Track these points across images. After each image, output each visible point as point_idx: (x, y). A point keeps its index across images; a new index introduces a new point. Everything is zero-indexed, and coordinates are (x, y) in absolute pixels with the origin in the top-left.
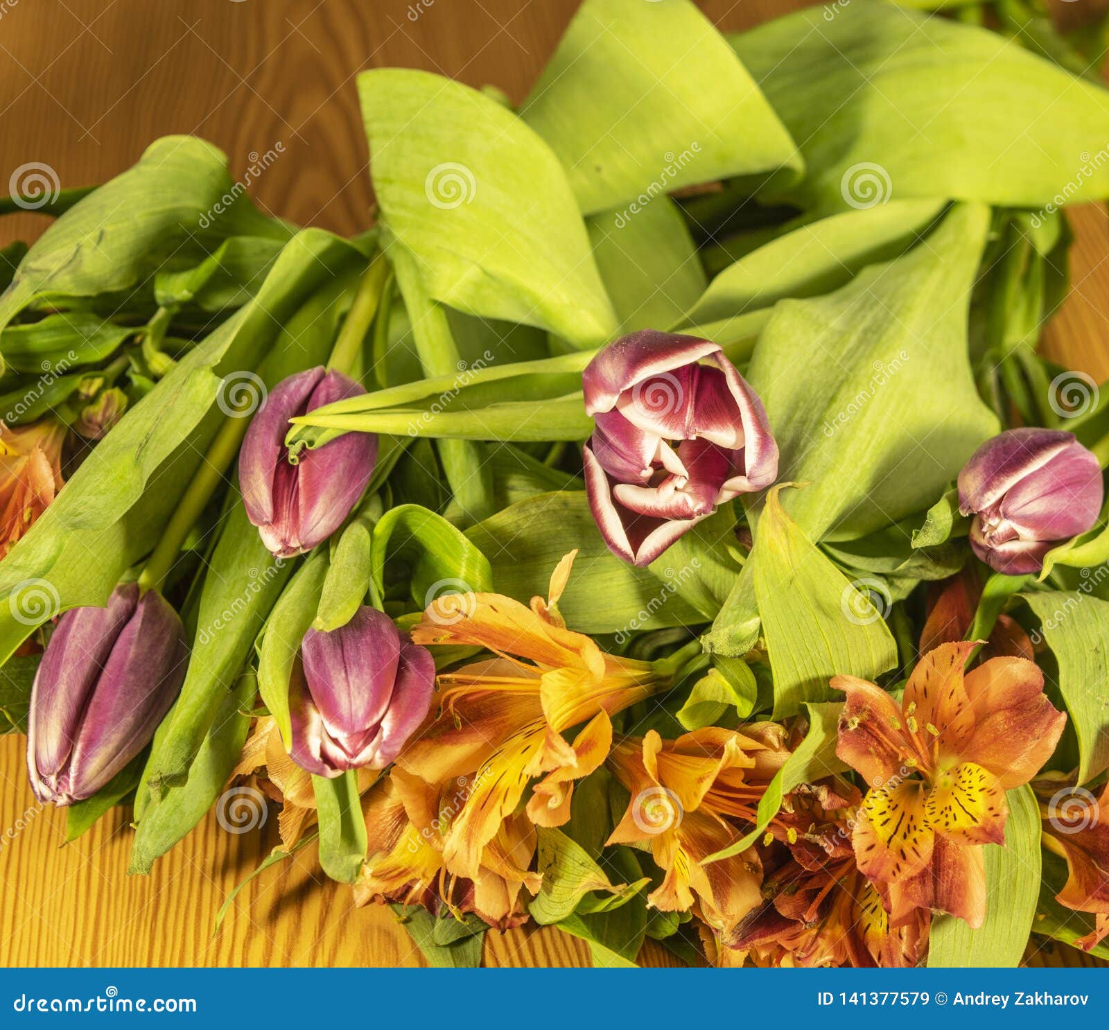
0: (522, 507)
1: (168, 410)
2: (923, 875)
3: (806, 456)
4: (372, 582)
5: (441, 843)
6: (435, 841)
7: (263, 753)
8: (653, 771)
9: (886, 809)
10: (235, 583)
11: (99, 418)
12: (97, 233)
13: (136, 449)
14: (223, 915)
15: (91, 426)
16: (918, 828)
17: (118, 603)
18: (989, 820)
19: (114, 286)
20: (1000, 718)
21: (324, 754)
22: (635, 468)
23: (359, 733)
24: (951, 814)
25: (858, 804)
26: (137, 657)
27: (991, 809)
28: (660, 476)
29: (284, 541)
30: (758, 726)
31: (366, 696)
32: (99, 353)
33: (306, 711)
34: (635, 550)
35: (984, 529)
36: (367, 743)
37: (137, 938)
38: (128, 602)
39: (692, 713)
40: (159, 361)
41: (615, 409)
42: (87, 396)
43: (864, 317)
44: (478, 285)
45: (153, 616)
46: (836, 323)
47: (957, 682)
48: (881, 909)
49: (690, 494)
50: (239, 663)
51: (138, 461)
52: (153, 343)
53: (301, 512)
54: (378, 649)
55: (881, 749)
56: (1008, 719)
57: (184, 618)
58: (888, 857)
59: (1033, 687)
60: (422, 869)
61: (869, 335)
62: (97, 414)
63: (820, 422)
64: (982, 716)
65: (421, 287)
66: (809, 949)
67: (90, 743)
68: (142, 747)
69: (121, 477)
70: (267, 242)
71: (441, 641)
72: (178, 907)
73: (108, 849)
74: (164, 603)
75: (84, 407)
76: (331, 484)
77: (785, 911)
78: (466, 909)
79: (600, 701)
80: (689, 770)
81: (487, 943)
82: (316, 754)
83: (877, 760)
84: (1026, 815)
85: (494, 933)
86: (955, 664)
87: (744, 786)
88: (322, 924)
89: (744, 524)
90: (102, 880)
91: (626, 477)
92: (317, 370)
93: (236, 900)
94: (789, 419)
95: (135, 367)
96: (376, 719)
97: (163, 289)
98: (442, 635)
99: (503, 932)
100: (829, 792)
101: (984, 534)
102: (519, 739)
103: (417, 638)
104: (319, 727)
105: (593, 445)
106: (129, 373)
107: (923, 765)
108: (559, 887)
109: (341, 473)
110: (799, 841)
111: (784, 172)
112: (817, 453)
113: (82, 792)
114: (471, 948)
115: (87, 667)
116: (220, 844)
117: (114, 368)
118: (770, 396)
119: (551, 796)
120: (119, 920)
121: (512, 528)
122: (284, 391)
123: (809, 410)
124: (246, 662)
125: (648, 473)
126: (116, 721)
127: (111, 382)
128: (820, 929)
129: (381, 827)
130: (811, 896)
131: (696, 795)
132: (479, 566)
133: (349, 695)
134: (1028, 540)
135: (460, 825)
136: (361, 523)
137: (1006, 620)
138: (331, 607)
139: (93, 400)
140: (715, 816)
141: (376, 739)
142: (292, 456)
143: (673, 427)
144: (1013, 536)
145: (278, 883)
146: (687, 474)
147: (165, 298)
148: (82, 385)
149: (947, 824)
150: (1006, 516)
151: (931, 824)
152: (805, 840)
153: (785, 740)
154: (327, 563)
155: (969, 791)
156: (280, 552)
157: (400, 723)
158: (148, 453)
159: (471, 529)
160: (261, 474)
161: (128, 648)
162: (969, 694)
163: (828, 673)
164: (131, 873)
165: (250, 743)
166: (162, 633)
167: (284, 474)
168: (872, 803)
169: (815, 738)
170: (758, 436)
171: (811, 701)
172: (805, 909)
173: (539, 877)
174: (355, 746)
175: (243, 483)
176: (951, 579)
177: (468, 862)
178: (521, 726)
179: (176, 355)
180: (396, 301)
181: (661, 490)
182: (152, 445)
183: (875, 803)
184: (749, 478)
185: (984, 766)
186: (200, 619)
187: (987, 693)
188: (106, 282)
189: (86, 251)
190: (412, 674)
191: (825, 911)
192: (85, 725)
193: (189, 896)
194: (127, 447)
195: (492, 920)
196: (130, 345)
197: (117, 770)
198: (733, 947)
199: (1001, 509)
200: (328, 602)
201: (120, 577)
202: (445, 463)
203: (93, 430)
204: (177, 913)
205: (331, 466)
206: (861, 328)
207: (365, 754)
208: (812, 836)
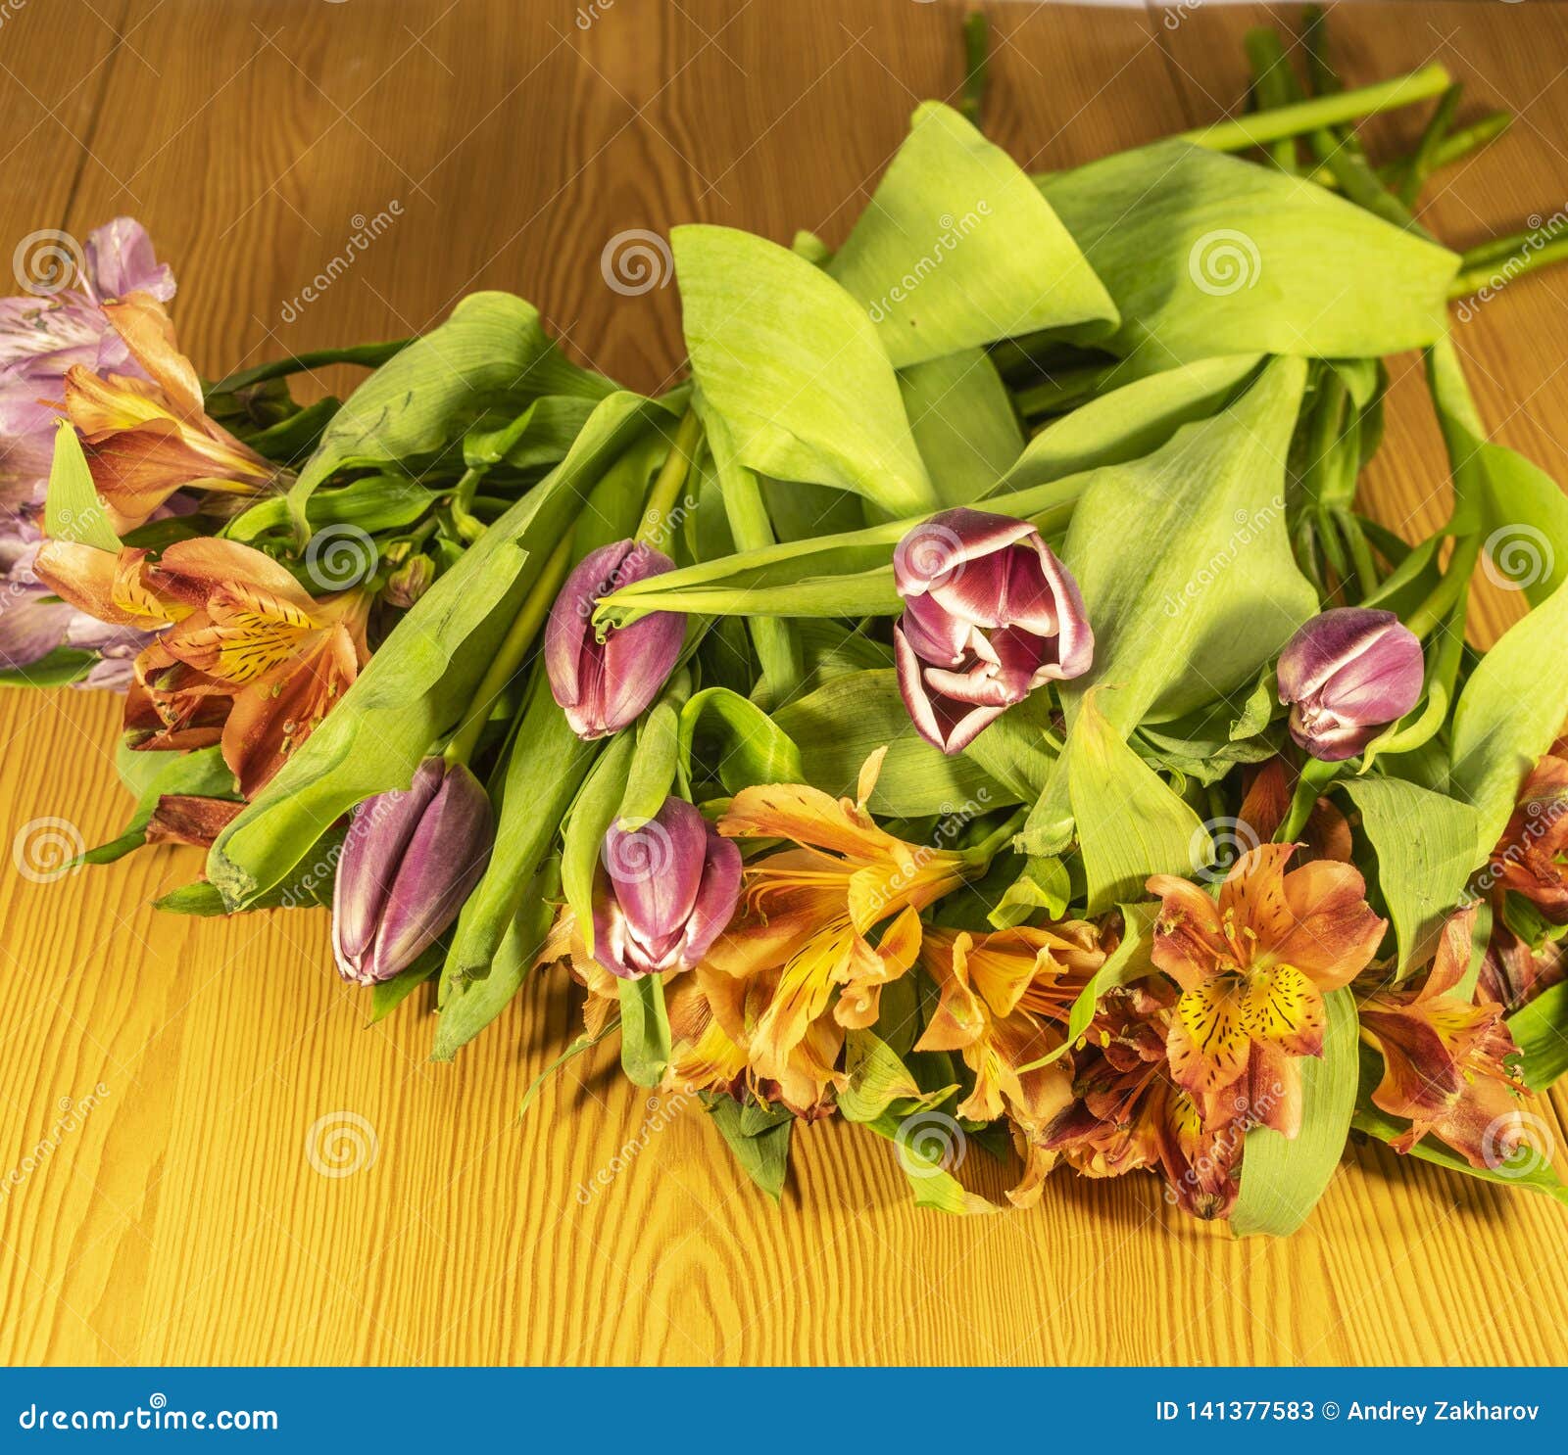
0: (832, 690)
1: (471, 584)
2: (1238, 1083)
3: (1123, 640)
4: (680, 765)
5: (747, 1040)
6: (741, 1039)
7: (568, 940)
8: (963, 975)
9: (1201, 1011)
10: (542, 761)
11: (406, 586)
12: (405, 394)
13: (437, 624)
14: (529, 1102)
15: (398, 593)
16: (1234, 1031)
17: (422, 779)
18: (1307, 1030)
19: (423, 448)
20: (1319, 920)
21: (627, 957)
22: (946, 655)
23: (663, 937)
24: (1267, 1018)
25: (1175, 1004)
26: (442, 834)
27: (1309, 1017)
28: (972, 662)
29: (590, 724)
30: (1071, 925)
31: (671, 898)
32: (408, 517)
33: (609, 910)
34: (946, 737)
35: (1304, 720)
36: (670, 947)
37: (441, 1125)
38: (433, 778)
39: (1005, 912)
40: (467, 524)
41: (927, 593)
42: (395, 562)
43: (1181, 485)
44: (790, 452)
45: (459, 791)
46: (1152, 492)
47: (1276, 884)
48: (1193, 1107)
49: (1002, 681)
50: (546, 845)
51: (439, 637)
52: (461, 506)
53: (608, 694)
54: (683, 846)
55: (1197, 951)
56: (1327, 923)
57: (491, 793)
58: (1203, 1063)
59: (1356, 894)
60: (728, 1066)
61: (1188, 505)
62: (404, 580)
63: (1136, 602)
64: (1301, 916)
65: (731, 450)
66: (1121, 1151)
67: (395, 923)
68: (448, 924)
69: (422, 655)
70: (578, 400)
71: (748, 834)
72: (483, 1091)
73: (414, 1028)
74: (470, 776)
75: (391, 573)
76: (637, 664)
77: (1096, 1111)
78: (773, 1098)
79: (910, 898)
80: (1002, 973)
81: (794, 1132)
82: (619, 957)
83: (1193, 963)
84: (1344, 1016)
85: (801, 1123)
86: (1273, 865)
87: (1056, 986)
88: (628, 1111)
89: (1057, 707)
90: (407, 1063)
91: (938, 662)
92: (626, 542)
93: (542, 1087)
94: (1105, 598)
95: (444, 530)
96: (680, 922)
97: (473, 451)
98: (749, 828)
99: (810, 1123)
100: (1143, 995)
101: (1304, 724)
102: (827, 934)
103: (723, 830)
104: (623, 931)
105: (905, 626)
106: (436, 537)
107: (1240, 966)
108: (869, 1086)
109: (648, 653)
110: (1113, 1044)
111: (1099, 324)
112: (1134, 637)
113: (388, 972)
114: (778, 1139)
115: (391, 846)
116: (526, 1025)
117: (423, 530)
118: (1087, 572)
119: (857, 1001)
120: (423, 1106)
121: (821, 710)
122: (591, 567)
123: (1125, 589)
124: (551, 845)
125: (960, 658)
126: (421, 901)
127: (419, 547)
128: (1132, 1130)
129: (687, 1014)
130: (1123, 1096)
131: (1007, 1000)
132: (787, 754)
133: (653, 897)
134: (1348, 727)
135: (767, 1022)
136: (669, 705)
137: (1323, 802)
138: (635, 804)
139: (400, 566)
140: (1027, 1015)
141: (681, 943)
142: (599, 636)
143: (986, 614)
144: (1333, 725)
145: (585, 1064)
146: (998, 662)
147: (474, 460)
148: (389, 551)
149: (1264, 1029)
150: (1327, 706)
151: (1247, 1027)
152: (1119, 1044)
153: (1098, 940)
154: (633, 744)
155: (1286, 994)
156: (585, 734)
157: (705, 925)
158: (451, 628)
159: (781, 712)
160: (567, 655)
161: (432, 826)
162: (1287, 894)
163: (1143, 872)
164: (433, 1059)
165: (555, 929)
166: (467, 810)
167: (590, 653)
168: (1187, 1005)
169: (1131, 942)
170: (1072, 624)
171: (1126, 901)
172: (1118, 1111)
173: (847, 1078)
174: (659, 950)
175: (548, 662)
176: (1269, 760)
177: (775, 1064)
178: (830, 919)
179: (487, 517)
180: (707, 458)
181: (973, 677)
182: (454, 621)
183: (1190, 1007)
184: (1063, 668)
185: (1301, 968)
186: (505, 800)
187: (1305, 894)
188: (414, 443)
189: (393, 414)
190: (718, 873)
191: (1136, 1112)
192: (389, 905)
193: (495, 1080)
194: (429, 624)
195: (799, 1110)
196: (439, 508)
197: (422, 949)
198: (1044, 1147)
199: (1321, 699)
200: (633, 796)
201: (427, 748)
202: (755, 638)
203: (400, 598)
204: (482, 1098)
205: (638, 645)
206: (1179, 496)
207: (670, 958)
208: (1125, 1040)
